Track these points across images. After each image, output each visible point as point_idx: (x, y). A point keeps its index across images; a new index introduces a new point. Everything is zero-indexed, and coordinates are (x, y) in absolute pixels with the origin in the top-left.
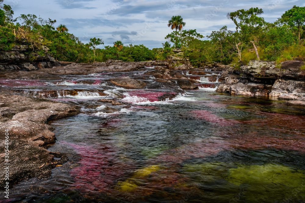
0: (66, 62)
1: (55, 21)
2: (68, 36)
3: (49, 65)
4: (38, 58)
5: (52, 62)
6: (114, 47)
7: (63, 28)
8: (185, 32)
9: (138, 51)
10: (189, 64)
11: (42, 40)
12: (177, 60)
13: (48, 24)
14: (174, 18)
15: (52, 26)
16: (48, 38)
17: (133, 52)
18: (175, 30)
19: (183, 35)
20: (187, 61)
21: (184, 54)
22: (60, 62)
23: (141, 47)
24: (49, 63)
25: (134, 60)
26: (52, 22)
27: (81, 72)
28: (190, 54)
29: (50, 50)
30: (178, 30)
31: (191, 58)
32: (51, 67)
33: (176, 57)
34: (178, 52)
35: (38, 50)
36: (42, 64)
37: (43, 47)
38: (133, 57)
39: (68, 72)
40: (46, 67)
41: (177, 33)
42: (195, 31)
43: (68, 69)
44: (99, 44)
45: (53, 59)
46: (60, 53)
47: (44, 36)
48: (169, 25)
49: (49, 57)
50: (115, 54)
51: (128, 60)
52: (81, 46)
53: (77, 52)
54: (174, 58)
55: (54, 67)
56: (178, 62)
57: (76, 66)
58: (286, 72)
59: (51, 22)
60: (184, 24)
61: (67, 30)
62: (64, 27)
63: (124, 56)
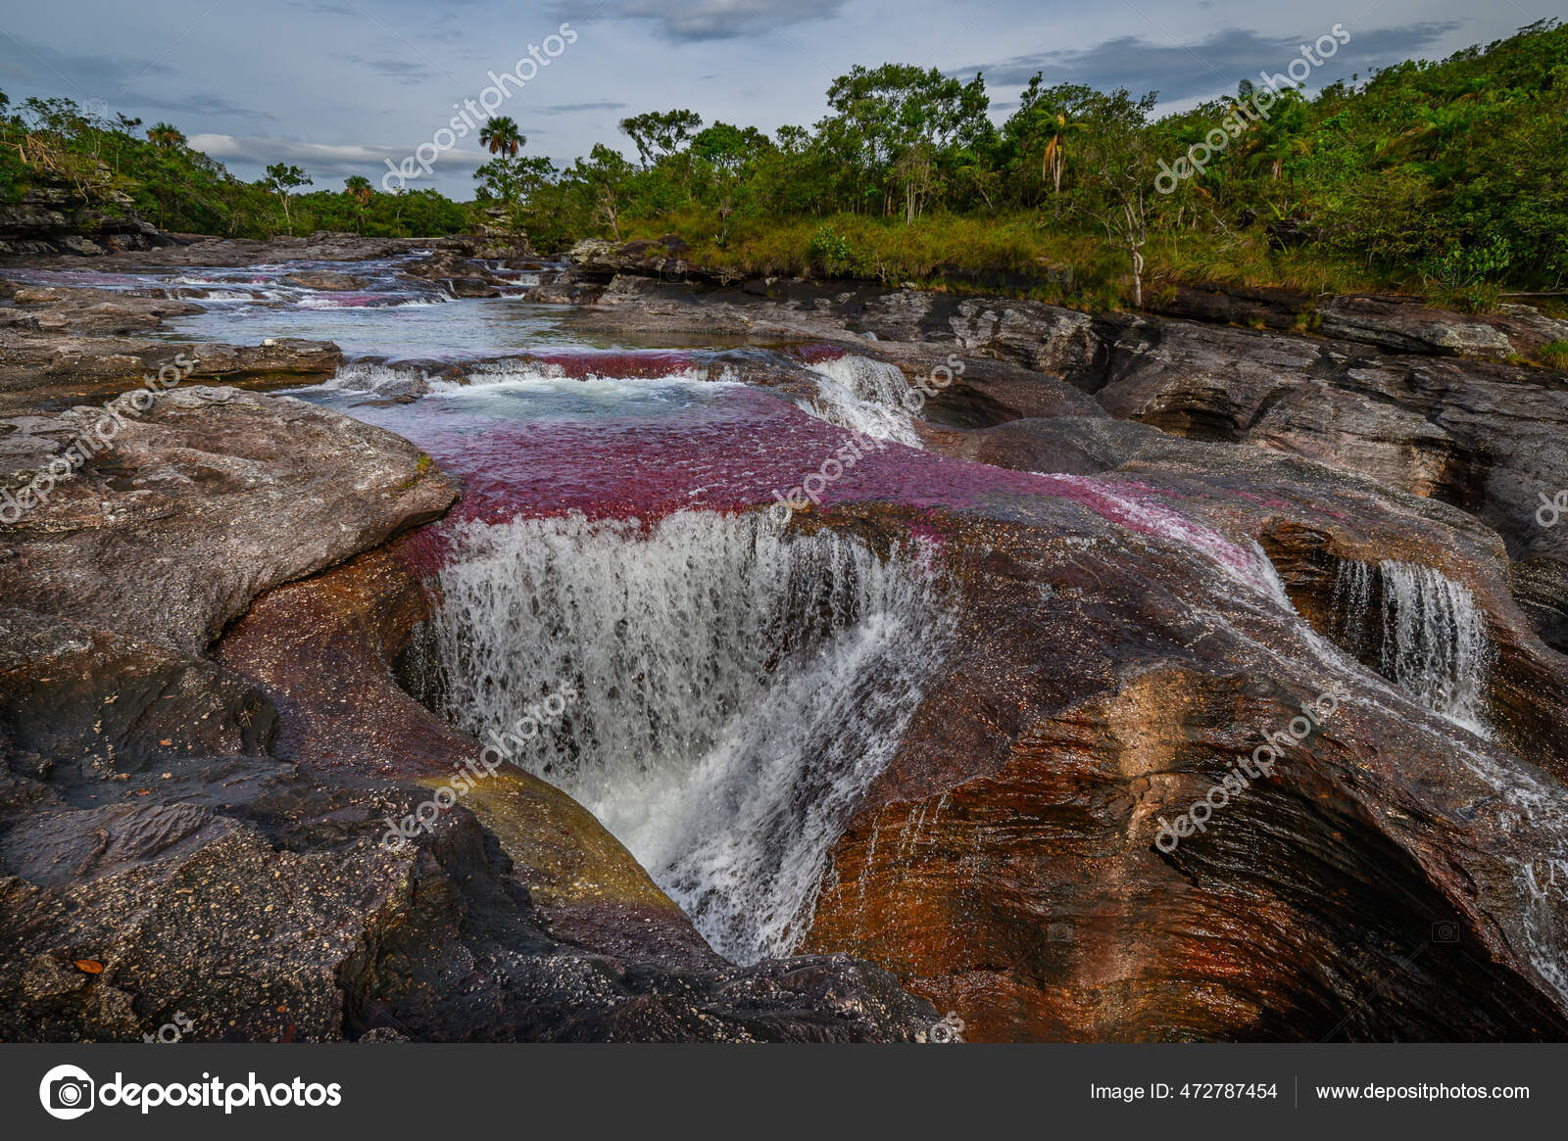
0: (190, 236)
1: (138, 122)
2: (192, 159)
3: (141, 243)
4: (104, 224)
5: (148, 236)
6: (345, 194)
7: (167, 135)
8: (525, 162)
9: (422, 206)
10: (527, 246)
11: (108, 176)
12: (495, 236)
13: (118, 129)
14: (495, 124)
15: (131, 136)
16: (125, 169)
17: (404, 210)
18: (499, 155)
19: (520, 169)
20: (520, 237)
21: (513, 220)
22: (175, 235)
23: (430, 197)
24: (139, 237)
25: (410, 232)
26: (131, 123)
27: (231, 260)
28: (529, 220)
29: (138, 202)
30: (507, 156)
31: (531, 230)
32: (149, 250)
33: (493, 226)
34: (497, 216)
35: (101, 203)
36: (118, 240)
37: (114, 194)
38: (408, 225)
39: (193, 260)
40: (132, 247)
41: (504, 163)
42: (546, 161)
43: (196, 253)
44: (297, 182)
45: (149, 227)
46: (172, 207)
47: (113, 163)
48: (483, 142)
49: (136, 221)
50: (351, 215)
51: (393, 232)
52: (239, 190)
53: (226, 208)
54: (488, 230)
55: (155, 249)
56: (499, 241)
57: (219, 247)
58: (624, 260)
59: (125, 122)
60: (522, 141)
61: (182, 140)
62: (171, 130)
63: (380, 221)
